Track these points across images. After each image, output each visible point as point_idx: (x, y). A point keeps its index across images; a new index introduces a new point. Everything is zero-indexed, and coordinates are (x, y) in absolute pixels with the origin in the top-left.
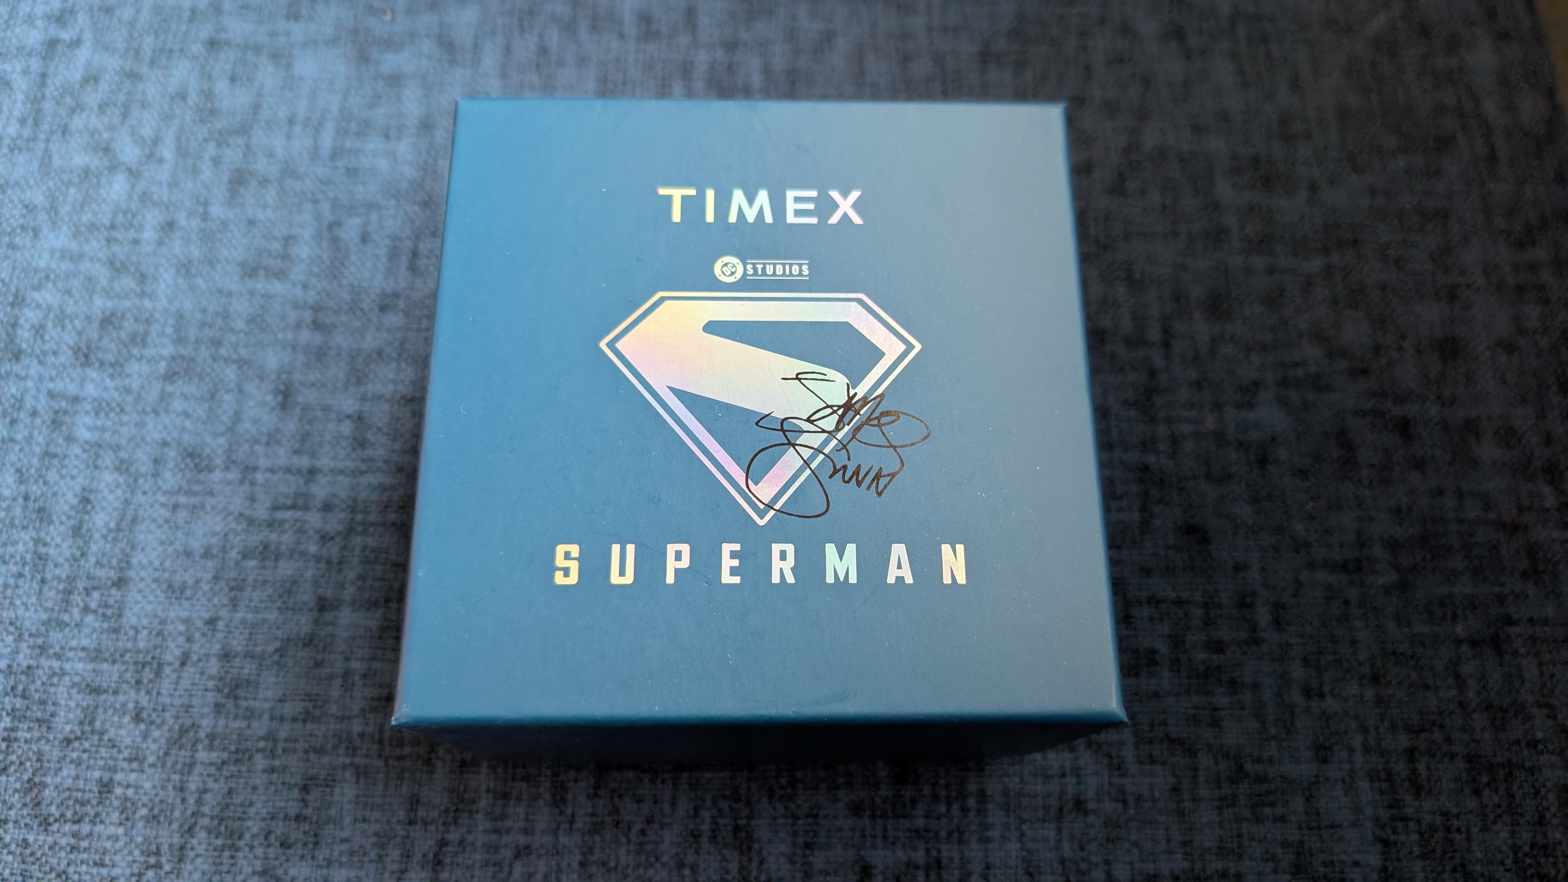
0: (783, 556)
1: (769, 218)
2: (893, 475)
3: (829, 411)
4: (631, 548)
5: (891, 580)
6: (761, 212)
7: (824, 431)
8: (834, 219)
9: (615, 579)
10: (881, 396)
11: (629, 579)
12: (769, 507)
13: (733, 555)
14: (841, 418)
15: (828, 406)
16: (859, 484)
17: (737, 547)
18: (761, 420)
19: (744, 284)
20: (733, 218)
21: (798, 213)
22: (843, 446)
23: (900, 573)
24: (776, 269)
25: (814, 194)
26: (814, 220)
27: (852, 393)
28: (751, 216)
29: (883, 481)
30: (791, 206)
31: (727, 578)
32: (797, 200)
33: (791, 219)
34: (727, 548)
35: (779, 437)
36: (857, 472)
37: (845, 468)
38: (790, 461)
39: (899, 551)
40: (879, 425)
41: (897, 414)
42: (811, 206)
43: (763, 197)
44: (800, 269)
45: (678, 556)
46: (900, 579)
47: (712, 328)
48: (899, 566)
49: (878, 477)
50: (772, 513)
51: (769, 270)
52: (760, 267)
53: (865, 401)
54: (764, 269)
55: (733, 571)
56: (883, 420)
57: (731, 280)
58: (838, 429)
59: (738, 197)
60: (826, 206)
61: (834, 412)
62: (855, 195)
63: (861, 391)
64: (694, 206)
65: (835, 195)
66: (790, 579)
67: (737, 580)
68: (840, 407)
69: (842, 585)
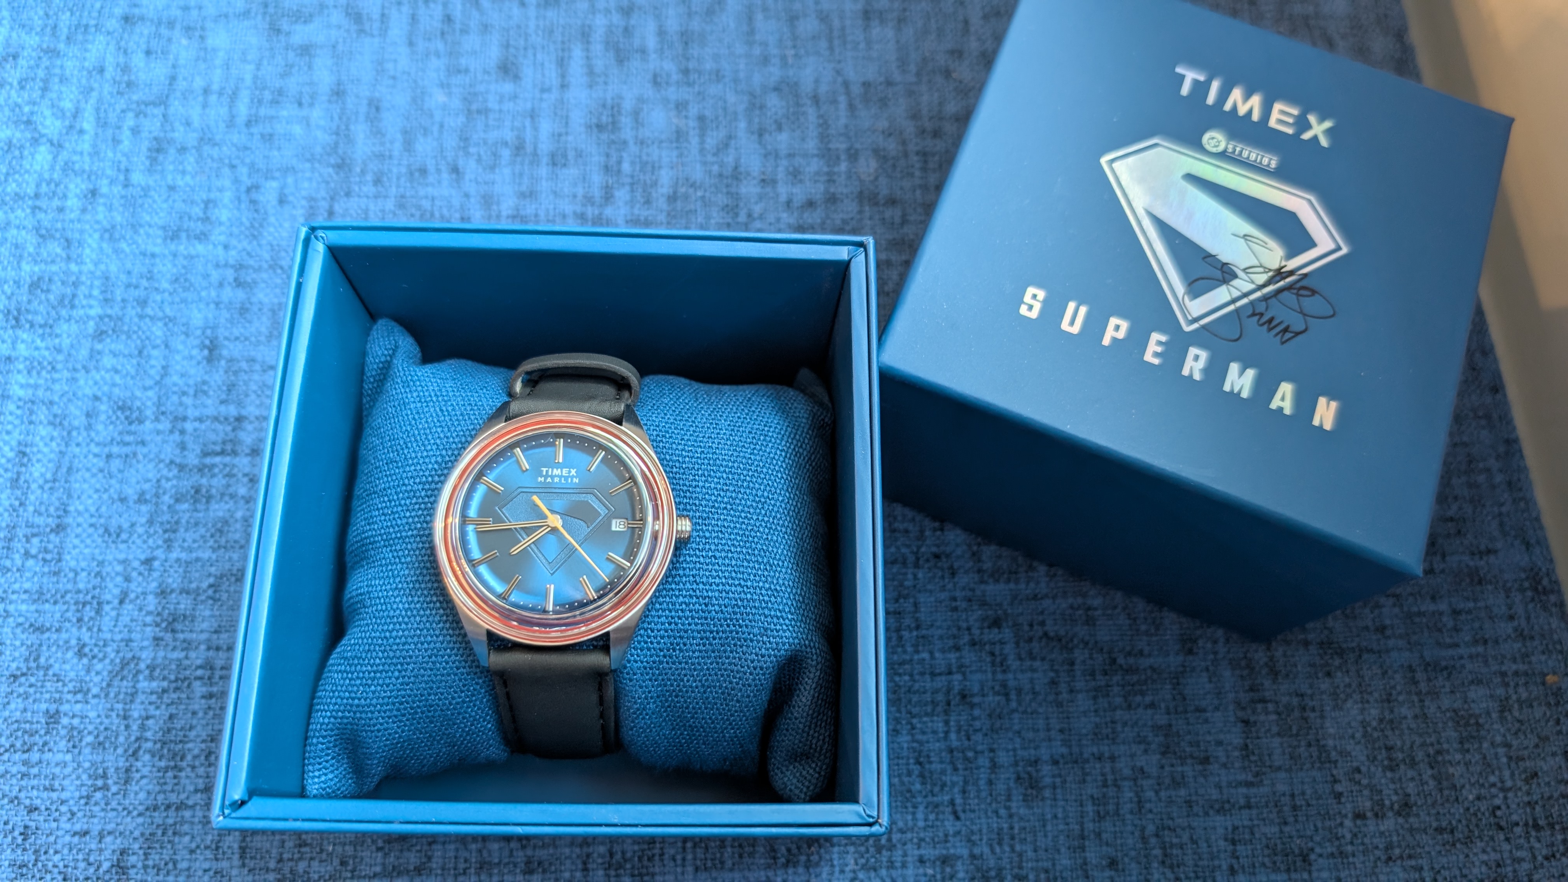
0: (1197, 358)
1: (1256, 117)
2: (1298, 334)
3: (1261, 270)
4: (1083, 310)
5: (1274, 405)
6: (1250, 112)
7: (1252, 282)
8: (1307, 136)
9: (1065, 326)
10: (1305, 275)
11: (1075, 329)
12: (1196, 320)
13: (1159, 343)
14: (1273, 277)
15: (1261, 266)
16: (1270, 330)
17: (1163, 338)
18: (1208, 257)
19: (1223, 155)
20: (1228, 107)
21: (1280, 121)
22: (1265, 298)
23: (1281, 404)
24: (1252, 154)
25: (1295, 112)
26: (1290, 131)
27: (1283, 263)
28: (1242, 110)
29: (1288, 335)
30: (1275, 115)
31: (1149, 357)
32: (1282, 112)
33: (1272, 123)
34: (1156, 337)
35: (1218, 274)
36: (1271, 320)
37: (1262, 315)
38: (1221, 295)
39: (1286, 389)
40: (1298, 295)
41: (1314, 292)
42: (1291, 120)
43: (1256, 101)
44: (1270, 161)
45: (1117, 328)
46: (1281, 409)
47: (1192, 178)
48: (1283, 399)
49: (1286, 330)
50: (1196, 326)
51: (1245, 154)
52: (1238, 149)
53: (1291, 273)
54: (1241, 152)
55: (1156, 355)
56: (1302, 292)
57: (1214, 150)
58: (1264, 286)
59: (1236, 94)
60: (1302, 124)
61: (1265, 272)
62: (1328, 124)
63: (1292, 264)
64: (1201, 89)
65: (1312, 119)
66: (1197, 376)
67: (1156, 361)
68: (1270, 270)
69: (1234, 396)
